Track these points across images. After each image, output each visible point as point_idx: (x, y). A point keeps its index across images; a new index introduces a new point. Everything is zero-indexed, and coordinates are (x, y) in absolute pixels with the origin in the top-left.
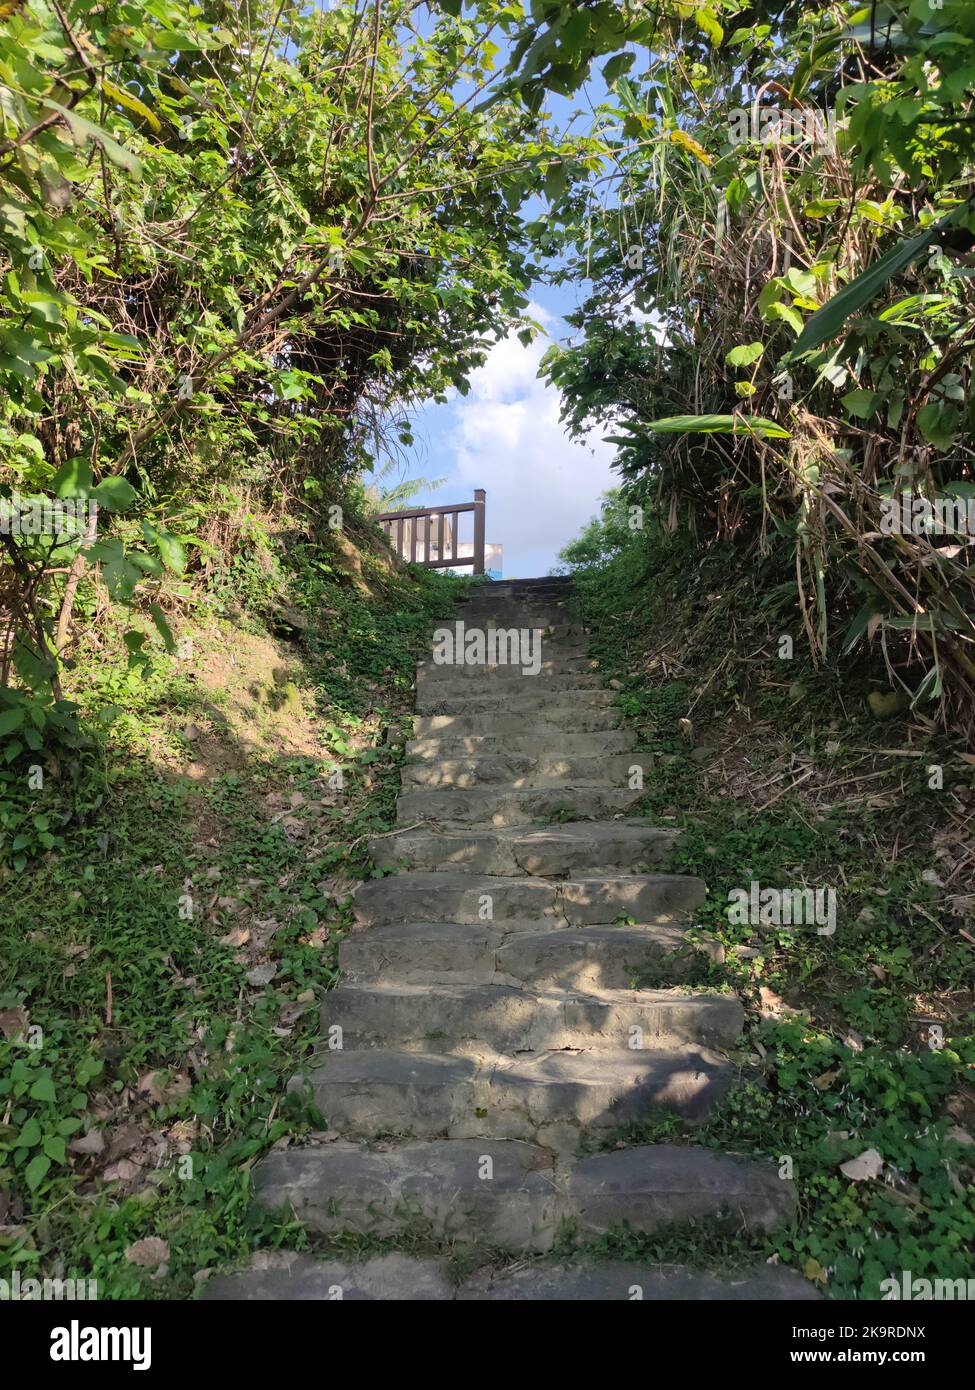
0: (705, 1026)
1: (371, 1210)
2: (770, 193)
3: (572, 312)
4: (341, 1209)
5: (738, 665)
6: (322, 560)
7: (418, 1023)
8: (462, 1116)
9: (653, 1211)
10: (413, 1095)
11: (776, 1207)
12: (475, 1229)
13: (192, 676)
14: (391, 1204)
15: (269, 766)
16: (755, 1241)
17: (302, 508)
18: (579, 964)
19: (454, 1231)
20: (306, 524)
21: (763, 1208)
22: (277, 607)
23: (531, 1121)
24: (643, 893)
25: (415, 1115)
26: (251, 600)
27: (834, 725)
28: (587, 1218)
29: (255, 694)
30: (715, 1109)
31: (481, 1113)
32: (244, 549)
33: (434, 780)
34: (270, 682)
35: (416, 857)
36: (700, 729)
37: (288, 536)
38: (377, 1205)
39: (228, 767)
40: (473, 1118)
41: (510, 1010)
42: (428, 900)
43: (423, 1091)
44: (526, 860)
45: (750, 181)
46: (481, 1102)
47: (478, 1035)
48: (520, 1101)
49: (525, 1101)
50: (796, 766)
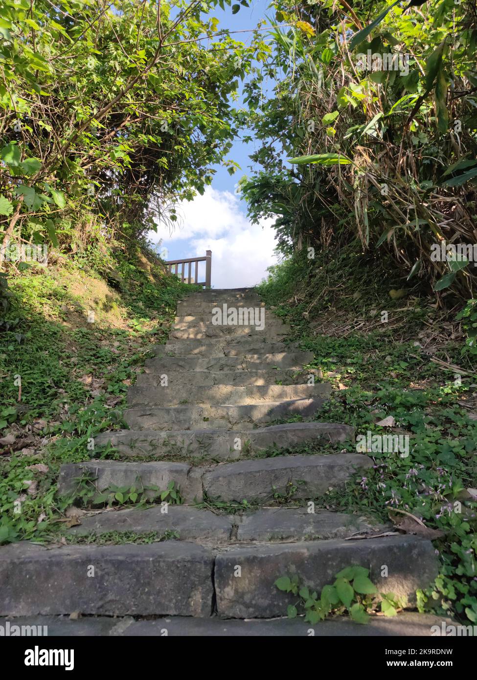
0: (313, 394)
1: (151, 444)
2: (341, 48)
3: (253, 154)
4: (136, 445)
5: (330, 292)
6: (131, 264)
7: (175, 398)
8: (196, 422)
9: (288, 438)
10: (173, 413)
11: (345, 433)
12: (202, 451)
13: (65, 287)
14: (161, 441)
15: (103, 331)
16: (335, 446)
17: (122, 237)
18: (254, 379)
19: (192, 452)
20: (124, 245)
21: (339, 434)
22: (108, 271)
23: (230, 422)
24: (284, 358)
25: (173, 422)
26: (95, 266)
27: (374, 305)
28: (256, 444)
29: (97, 303)
30: (317, 411)
31: (206, 420)
32: (93, 242)
33: (185, 336)
34: (104, 300)
35: (176, 352)
36: (313, 318)
37: (115, 249)
38: (154, 442)
39: (81, 326)
40: (202, 422)
41: (220, 390)
42: (181, 363)
43: (178, 412)
44: (229, 352)
45: (332, 46)
46: (206, 415)
47: (205, 401)
48: (224, 414)
49: (227, 414)
50: (356, 323)
